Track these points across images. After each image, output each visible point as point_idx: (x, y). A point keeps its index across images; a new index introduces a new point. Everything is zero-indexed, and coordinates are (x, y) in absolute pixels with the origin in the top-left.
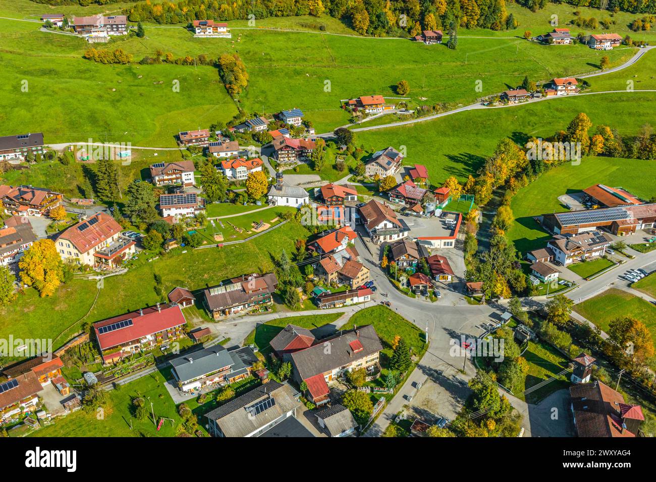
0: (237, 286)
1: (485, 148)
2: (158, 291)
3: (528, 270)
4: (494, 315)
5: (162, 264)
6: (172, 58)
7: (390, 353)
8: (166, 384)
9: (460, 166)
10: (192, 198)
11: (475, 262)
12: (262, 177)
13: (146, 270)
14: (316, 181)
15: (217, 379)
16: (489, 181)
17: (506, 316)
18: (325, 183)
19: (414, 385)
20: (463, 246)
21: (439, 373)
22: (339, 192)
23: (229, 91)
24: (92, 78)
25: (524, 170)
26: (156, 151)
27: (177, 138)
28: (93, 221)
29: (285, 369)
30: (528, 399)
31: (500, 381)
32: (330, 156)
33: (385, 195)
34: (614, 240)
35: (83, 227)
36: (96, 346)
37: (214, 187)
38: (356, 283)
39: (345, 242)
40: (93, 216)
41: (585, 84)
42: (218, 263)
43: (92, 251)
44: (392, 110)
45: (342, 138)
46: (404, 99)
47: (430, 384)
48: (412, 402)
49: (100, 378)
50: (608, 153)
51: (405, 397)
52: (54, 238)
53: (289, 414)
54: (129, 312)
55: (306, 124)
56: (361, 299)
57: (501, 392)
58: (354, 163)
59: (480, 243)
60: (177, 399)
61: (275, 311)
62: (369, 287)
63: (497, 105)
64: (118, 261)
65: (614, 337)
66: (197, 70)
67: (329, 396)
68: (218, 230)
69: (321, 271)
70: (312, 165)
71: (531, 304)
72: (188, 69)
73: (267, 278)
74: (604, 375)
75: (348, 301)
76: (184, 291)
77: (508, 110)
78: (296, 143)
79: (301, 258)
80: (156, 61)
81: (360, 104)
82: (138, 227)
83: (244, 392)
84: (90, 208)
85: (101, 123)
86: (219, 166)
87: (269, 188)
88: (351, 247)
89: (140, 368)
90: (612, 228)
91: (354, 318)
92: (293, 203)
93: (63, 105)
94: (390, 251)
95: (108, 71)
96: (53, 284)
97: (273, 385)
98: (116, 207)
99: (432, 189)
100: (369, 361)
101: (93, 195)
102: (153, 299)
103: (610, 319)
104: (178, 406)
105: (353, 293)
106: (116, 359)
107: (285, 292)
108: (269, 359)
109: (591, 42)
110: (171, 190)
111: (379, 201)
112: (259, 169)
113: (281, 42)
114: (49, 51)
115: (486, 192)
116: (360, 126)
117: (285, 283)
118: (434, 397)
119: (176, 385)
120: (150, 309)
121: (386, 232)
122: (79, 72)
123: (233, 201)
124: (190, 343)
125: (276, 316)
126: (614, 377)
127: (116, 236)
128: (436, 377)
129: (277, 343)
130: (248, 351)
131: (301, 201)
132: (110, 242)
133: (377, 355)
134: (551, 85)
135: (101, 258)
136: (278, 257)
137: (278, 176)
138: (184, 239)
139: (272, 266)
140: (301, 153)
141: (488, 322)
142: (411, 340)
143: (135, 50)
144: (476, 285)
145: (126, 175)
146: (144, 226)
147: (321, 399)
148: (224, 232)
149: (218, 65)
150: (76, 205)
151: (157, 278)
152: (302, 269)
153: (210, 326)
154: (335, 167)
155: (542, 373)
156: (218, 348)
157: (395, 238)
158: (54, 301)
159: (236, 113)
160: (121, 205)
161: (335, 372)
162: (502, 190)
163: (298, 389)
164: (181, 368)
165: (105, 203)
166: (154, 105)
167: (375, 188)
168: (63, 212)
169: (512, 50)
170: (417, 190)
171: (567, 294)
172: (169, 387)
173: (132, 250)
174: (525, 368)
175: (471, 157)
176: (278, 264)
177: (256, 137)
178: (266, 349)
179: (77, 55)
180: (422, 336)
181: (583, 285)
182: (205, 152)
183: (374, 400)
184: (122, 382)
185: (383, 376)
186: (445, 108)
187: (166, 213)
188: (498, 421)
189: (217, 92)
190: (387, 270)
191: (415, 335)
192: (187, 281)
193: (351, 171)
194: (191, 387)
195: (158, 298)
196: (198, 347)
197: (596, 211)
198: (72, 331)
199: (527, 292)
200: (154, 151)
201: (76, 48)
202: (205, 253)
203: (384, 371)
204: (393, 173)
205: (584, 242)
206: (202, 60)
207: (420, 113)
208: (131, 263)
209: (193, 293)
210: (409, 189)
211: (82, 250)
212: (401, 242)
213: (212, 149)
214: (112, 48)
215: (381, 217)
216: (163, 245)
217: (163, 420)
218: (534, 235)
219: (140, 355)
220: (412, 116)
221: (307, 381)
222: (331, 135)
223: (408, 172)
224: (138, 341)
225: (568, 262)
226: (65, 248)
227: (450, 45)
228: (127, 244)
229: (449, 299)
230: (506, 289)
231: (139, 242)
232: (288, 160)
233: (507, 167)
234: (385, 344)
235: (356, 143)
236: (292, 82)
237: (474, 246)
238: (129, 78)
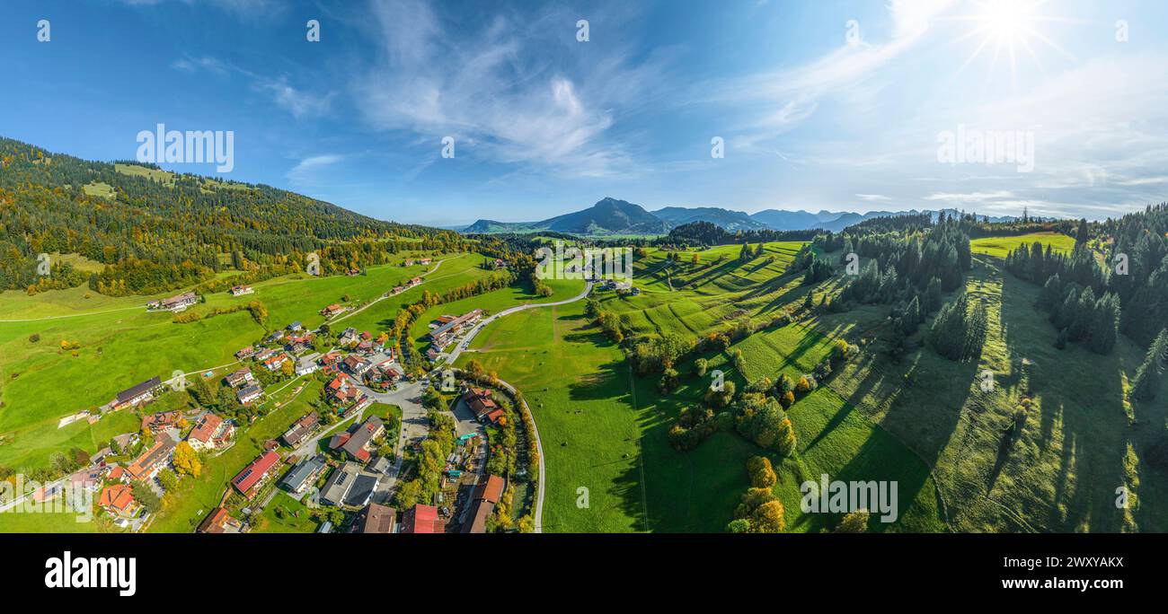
0: (298, 426)
1: (392, 315)
2: (257, 447)
3: (428, 360)
4: (423, 384)
5: (253, 431)
6: (223, 311)
7: (388, 422)
8: (288, 494)
9: (383, 326)
10: (255, 388)
11: (406, 366)
12: (289, 363)
13: (245, 438)
14: (318, 356)
15: (312, 478)
16: (398, 329)
17: (428, 382)
18: (323, 355)
19: (405, 430)
20: (398, 361)
21: (413, 419)
22: (331, 357)
23: (258, 322)
24: (180, 334)
25: (411, 319)
26: (225, 367)
27: (236, 355)
28: (204, 421)
29: (343, 455)
30: (451, 409)
31: (438, 409)
32: (321, 340)
33: (354, 351)
34: (454, 335)
35: (200, 427)
36: (239, 493)
37: (265, 377)
38: (357, 398)
39: (343, 381)
40: (203, 418)
41: (423, 279)
42: (283, 419)
43: (211, 439)
44: (345, 309)
45: (324, 330)
46: (349, 303)
47: (411, 426)
48: (408, 438)
49: (251, 508)
50: (440, 303)
51: (404, 437)
52: (186, 439)
53: (357, 475)
54: (247, 466)
55: (304, 328)
56: (363, 404)
57: (440, 413)
58: (334, 340)
59: (405, 356)
60: (298, 498)
61: (324, 430)
62: (364, 397)
63: (391, 295)
64: (228, 439)
65: (469, 370)
66: (238, 314)
67: (371, 456)
68: (276, 400)
69: (338, 400)
70: (313, 348)
71: (435, 372)
72: (233, 315)
73: (312, 415)
74: (472, 385)
75: (357, 408)
76: (270, 441)
77: (397, 296)
78: (301, 339)
79: (325, 398)
80: (214, 314)
81: (328, 310)
82: (230, 415)
83: (329, 477)
84: (200, 414)
85: (191, 360)
86: (264, 364)
87: (295, 368)
88: (348, 382)
89: (270, 493)
90: (452, 331)
91: (364, 415)
92: (310, 371)
93: (167, 355)
94: (367, 376)
95: (188, 327)
96: (197, 468)
97: (341, 466)
98: (214, 408)
99: (375, 340)
100: (380, 430)
101: (198, 405)
102: (256, 452)
103: (465, 364)
104: (301, 502)
105: (358, 403)
106: (254, 495)
107: (324, 418)
108: (333, 455)
109: (420, 263)
110: (241, 387)
111: (353, 354)
112: (286, 359)
113: (280, 289)
114: (153, 323)
115: (399, 334)
116: (330, 321)
117: (322, 413)
118: (416, 430)
119: (294, 492)
120: (258, 459)
121: (361, 368)
122: (172, 331)
123: (278, 381)
124: (289, 467)
125: (326, 432)
126: (475, 384)
127: (220, 425)
128: (412, 421)
129: (333, 445)
130: (320, 456)
131: (313, 368)
132: (218, 430)
133: (382, 426)
134: (410, 282)
135: (217, 441)
136: (313, 402)
137: (297, 359)
138: (259, 412)
139: (312, 408)
140: (305, 343)
141: (422, 388)
142: (394, 411)
143: (201, 311)
144: (411, 375)
145: (214, 386)
146: (234, 414)
147: (367, 460)
148: (280, 400)
149: (249, 309)
150: (191, 415)
151: (253, 440)
152: (328, 403)
153: (294, 453)
154: (325, 345)
155: (451, 397)
156: (304, 462)
157: (367, 369)
158: (202, 478)
159: (265, 332)
160: (217, 406)
161: (367, 444)
162: (405, 330)
163: (354, 461)
164: (291, 482)
165: (207, 407)
166: (218, 340)
167: (348, 349)
168: (185, 422)
169: (391, 271)
170: (368, 343)
171: (446, 362)
172: (290, 495)
173: (233, 430)
174: (444, 398)
175: (387, 321)
176: (314, 406)
177: (279, 342)
178: (329, 451)
179: (169, 322)
180: (398, 407)
181: (450, 356)
182: (254, 359)
183: (392, 446)
184: (264, 505)
185: (390, 434)
186: (369, 302)
187: (243, 401)
188: (445, 424)
189: (251, 323)
190: (369, 386)
191: (395, 409)
192: (271, 435)
193: (334, 345)
194: (302, 488)
195: (259, 451)
196: (294, 467)
197: (444, 326)
198: (222, 490)
199: (431, 368)
200: (224, 368)
201: (168, 318)
202: (274, 415)
203: (389, 432)
204: (355, 339)
205: (444, 339)
206: (240, 308)
207: (358, 307)
208: (235, 438)
209: (276, 440)
210: (365, 344)
211: (204, 441)
212: (370, 370)
213: (257, 356)
214: (188, 313)
215: (356, 362)
216: (248, 420)
217: (297, 512)
218: (425, 344)
219: (266, 486)
220: (355, 310)
221: (357, 455)
222: (318, 330)
223: (361, 336)
224: (261, 479)
225: (442, 350)
226: (196, 444)
227: (364, 274)
228: (228, 428)
229: (402, 386)
230: (423, 372)
231: (235, 424)
232: (299, 349)
233: (403, 320)
234: (384, 420)
235: (332, 330)
236: (291, 308)
237: (403, 359)
238: (201, 328)
